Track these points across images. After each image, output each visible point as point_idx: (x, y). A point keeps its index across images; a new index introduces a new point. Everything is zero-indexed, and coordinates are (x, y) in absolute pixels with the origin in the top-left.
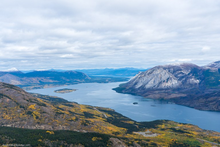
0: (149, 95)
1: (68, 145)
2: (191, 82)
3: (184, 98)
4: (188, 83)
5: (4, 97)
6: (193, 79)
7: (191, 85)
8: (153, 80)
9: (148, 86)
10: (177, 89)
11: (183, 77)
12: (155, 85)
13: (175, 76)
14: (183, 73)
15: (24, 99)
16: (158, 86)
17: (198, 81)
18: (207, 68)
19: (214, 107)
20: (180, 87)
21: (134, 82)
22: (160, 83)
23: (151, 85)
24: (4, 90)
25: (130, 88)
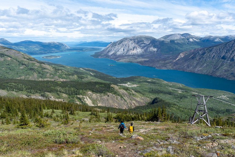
0: (121, 59)
1: (78, 91)
2: (151, 50)
3: (147, 61)
4: (148, 51)
5: (5, 56)
6: (152, 48)
7: (151, 52)
8: (122, 49)
9: (118, 53)
10: (141, 56)
11: (145, 47)
12: (124, 52)
13: (139, 46)
14: (145, 44)
15: (25, 58)
16: (126, 53)
17: (156, 49)
18: (162, 39)
19: (170, 67)
20: (143, 54)
21: (107, 50)
22: (128, 51)
23: (121, 53)
24: (3, 51)
25: (105, 55)
